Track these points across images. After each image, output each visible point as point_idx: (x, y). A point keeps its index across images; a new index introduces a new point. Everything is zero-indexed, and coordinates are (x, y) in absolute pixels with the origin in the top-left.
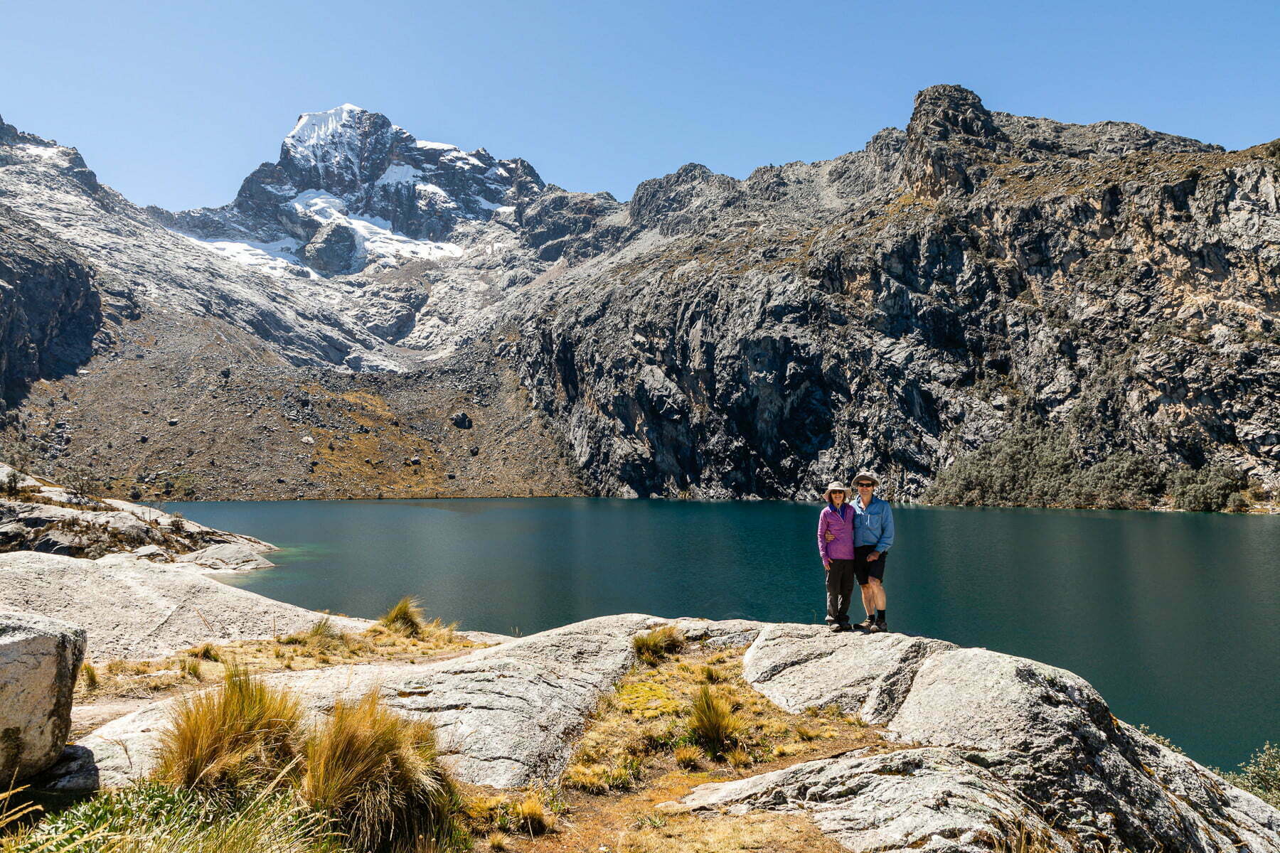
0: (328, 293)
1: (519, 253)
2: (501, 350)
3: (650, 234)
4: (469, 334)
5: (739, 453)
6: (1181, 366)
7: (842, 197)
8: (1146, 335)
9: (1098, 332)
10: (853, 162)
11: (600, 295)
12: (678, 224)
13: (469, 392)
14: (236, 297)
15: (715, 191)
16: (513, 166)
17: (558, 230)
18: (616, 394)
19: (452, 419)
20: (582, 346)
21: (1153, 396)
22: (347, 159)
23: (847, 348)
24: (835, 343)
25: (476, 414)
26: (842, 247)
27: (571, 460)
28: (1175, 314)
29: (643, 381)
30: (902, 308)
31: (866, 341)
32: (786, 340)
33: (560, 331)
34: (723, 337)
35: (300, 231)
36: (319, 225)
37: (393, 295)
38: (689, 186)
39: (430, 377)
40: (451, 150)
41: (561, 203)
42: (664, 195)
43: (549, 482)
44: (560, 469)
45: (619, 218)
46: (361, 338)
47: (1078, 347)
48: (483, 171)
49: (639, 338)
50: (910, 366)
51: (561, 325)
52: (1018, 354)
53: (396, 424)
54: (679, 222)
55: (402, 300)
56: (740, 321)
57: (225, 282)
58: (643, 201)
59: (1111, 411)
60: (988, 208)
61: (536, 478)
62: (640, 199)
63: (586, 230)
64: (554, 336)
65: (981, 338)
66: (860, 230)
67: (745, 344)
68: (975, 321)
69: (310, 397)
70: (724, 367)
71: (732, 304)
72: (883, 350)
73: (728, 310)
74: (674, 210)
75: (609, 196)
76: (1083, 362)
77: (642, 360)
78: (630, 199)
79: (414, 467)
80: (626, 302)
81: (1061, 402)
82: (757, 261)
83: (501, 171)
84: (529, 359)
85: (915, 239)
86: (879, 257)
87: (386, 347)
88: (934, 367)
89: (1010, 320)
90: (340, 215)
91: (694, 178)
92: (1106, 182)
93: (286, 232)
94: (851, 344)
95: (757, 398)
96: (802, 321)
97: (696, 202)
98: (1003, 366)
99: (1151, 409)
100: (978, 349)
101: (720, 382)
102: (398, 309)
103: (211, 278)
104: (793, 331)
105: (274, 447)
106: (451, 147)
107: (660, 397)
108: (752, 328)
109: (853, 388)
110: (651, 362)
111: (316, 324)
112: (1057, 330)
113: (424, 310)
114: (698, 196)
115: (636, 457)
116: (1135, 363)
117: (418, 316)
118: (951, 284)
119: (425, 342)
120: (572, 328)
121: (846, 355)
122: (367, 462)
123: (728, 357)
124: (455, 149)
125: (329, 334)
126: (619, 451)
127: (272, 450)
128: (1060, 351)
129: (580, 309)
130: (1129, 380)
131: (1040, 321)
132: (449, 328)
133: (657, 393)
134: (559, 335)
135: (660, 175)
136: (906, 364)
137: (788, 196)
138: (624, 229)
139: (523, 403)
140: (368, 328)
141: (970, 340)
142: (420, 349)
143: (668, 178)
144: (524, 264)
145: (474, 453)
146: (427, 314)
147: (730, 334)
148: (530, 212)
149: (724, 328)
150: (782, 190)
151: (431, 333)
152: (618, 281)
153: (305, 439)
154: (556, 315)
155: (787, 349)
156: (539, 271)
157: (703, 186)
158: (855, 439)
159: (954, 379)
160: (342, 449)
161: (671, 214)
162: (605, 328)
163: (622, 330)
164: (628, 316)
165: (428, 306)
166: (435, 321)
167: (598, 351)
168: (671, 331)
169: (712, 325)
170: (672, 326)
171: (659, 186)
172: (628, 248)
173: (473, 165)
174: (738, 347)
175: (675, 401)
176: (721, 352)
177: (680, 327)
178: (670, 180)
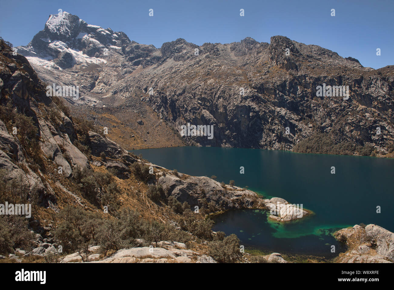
0: (67, 75)
1: (127, 63)
2: (143, 99)
3: (170, 60)
4: (116, 90)
6: (359, 122)
7: (236, 56)
8: (349, 113)
9: (337, 111)
10: (237, 45)
12: (180, 58)
16: (119, 34)
17: (139, 56)
18: (194, 117)
19: (137, 122)
20: (179, 102)
21: (352, 128)
22: (66, 30)
23: (267, 109)
24: (263, 108)
25: (144, 120)
26: (263, 81)
27: (179, 135)
28: (357, 109)
29: (203, 114)
30: (282, 100)
31: (273, 108)
32: (250, 106)
33: (170, 97)
34: (229, 104)
35: (54, 54)
36: (60, 52)
37: (88, 76)
38: (181, 45)
40: (99, 28)
41: (138, 47)
42: (172, 47)
43: (174, 142)
44: (176, 138)
45: (158, 54)
46: (81, 90)
47: (331, 114)
48: (110, 35)
49: (200, 102)
50: (286, 115)
51: (170, 95)
52: (314, 114)
53: (122, 124)
55: (91, 77)
56: (235, 100)
57: (41, 74)
58: (166, 49)
59: (342, 131)
60: (305, 75)
61: (170, 141)
62: (164, 48)
63: (147, 57)
64: (168, 98)
65: (304, 109)
66: (266, 76)
67: (237, 107)
68: (302, 105)
69: (94, 117)
70: (231, 112)
71: (231, 95)
72: (279, 111)
73: (230, 96)
74: (177, 53)
75: (153, 46)
76: (333, 118)
77: (202, 108)
78: (160, 47)
79: (133, 138)
80: (193, 90)
81: (327, 127)
82: (233, 81)
83: (115, 35)
84: (156, 104)
85: (285, 81)
86: (276, 86)
87: (88, 93)
88: (293, 116)
89: (312, 105)
90: (66, 49)
91: (182, 43)
92: (338, 74)
93: (49, 54)
94: (268, 109)
95: (241, 121)
96: (253, 101)
97: (185, 51)
98: (310, 117)
99: (351, 131)
100: (304, 112)
101: (229, 116)
102: (91, 81)
104: (251, 104)
106: (99, 27)
108: (239, 102)
109: (270, 121)
110: (204, 109)
112: (326, 109)
113: (98, 81)
114: (184, 49)
116: (348, 120)
117: (97, 83)
118: (295, 94)
119: (101, 91)
120: (174, 96)
121: (267, 111)
122: (120, 137)
123: (232, 110)
124: (101, 28)
128: (327, 115)
129: (176, 90)
130: (346, 124)
131: (320, 107)
132: (108, 87)
133: (208, 118)
134: (170, 98)
135: (170, 41)
136: (285, 115)
137: (221, 55)
138: (161, 57)
139: (157, 117)
140: (82, 87)
141: (301, 109)
142: (99, 93)
143: (173, 42)
144: (129, 67)
145: (148, 133)
146: (99, 82)
147: (232, 103)
148: (127, 49)
149: (229, 101)
150: (218, 53)
151: (102, 88)
155: (249, 109)
156: (134, 69)
157: (185, 46)
158: (271, 133)
159: (298, 120)
161: (176, 54)
162: (186, 97)
163: (193, 98)
164: (195, 94)
165: (99, 79)
166: (102, 84)
167: (185, 104)
168: (211, 100)
169: (225, 100)
170: (211, 99)
171: (170, 45)
172: (164, 64)
173: (107, 33)
174: (235, 107)
175: (214, 120)
176: (229, 108)
177: (214, 100)
178: (174, 43)
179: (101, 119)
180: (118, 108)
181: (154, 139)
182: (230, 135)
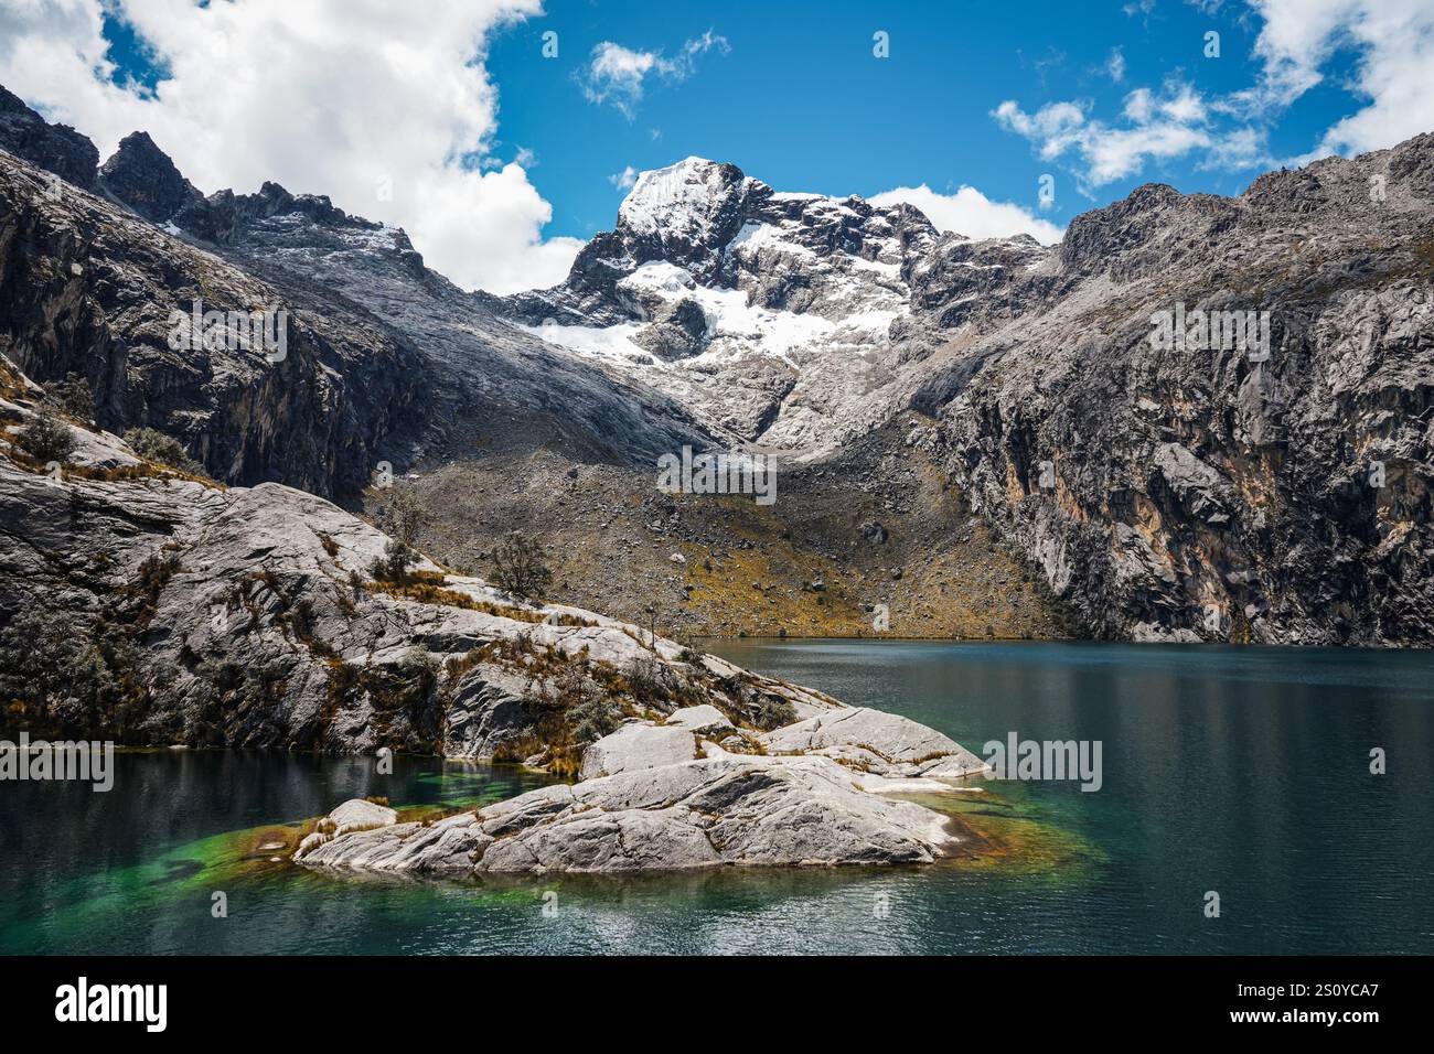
0: (676, 383)
1: (911, 320)
2: (915, 438)
3: (1097, 282)
4: (853, 426)
5: (1344, 572)
11: (1069, 349)
12: (1137, 264)
13: (877, 494)
14: (574, 387)
15: (1190, 216)
16: (896, 213)
17: (963, 286)
18: (1114, 489)
19: (860, 531)
20: (1050, 424)
22: (693, 221)
25: (891, 524)
27: (1042, 587)
29: (1160, 468)
32: (1427, 387)
33: (1012, 404)
34: (1301, 393)
35: (641, 310)
36: (660, 301)
37: (753, 382)
38: (1148, 214)
39: (822, 476)
40: (814, 201)
41: (963, 253)
42: (1112, 229)
43: (1012, 618)
44: (1025, 599)
45: (1046, 267)
46: (717, 436)
48: (857, 223)
49: (1147, 404)
51: (1013, 396)
53: (786, 537)
54: (1139, 262)
55: (763, 387)
56: (1333, 366)
57: (561, 371)
58: (1081, 240)
61: (993, 611)
62: (1077, 237)
63: (999, 284)
64: (1003, 412)
67: (1348, 400)
69: (675, 503)
70: (1309, 439)
71: (1315, 344)
73: (1308, 351)
74: (1129, 248)
75: (1028, 239)
77: (1155, 436)
78: (1060, 240)
79: (817, 595)
80: (1117, 356)
82: (1341, 279)
83: (880, 220)
84: (961, 447)
87: (747, 445)
90: (687, 290)
91: (1155, 203)
93: (625, 313)
97: (1162, 235)
102: (758, 399)
103: (546, 367)
105: (637, 566)
106: (817, 196)
107: (1191, 490)
108: (1359, 376)
110: (1168, 438)
111: (662, 421)
113: (790, 398)
114: (1164, 225)
115: (1152, 581)
117: (784, 406)
119: (795, 439)
120: (1030, 398)
122: (755, 587)
123: (1318, 423)
124: (821, 199)
125: (680, 431)
126: (1122, 573)
127: (635, 571)
129: (1041, 372)
132: (824, 419)
133: (1186, 484)
134: (1011, 410)
135: (1103, 205)
137: (1330, 203)
138: (1054, 279)
139: (955, 508)
140: (724, 423)
142: (788, 446)
143: (1115, 207)
144: (918, 334)
145: (895, 577)
146: (794, 404)
147: (1317, 387)
148: (923, 268)
149: (1302, 380)
150: (1317, 194)
151: (802, 428)
152: (1097, 331)
153: (673, 557)
154: (1001, 383)
156: (939, 342)
157: (1170, 211)
160: (721, 570)
161: (1123, 253)
162: (1084, 395)
163: (1115, 395)
164: (1124, 374)
165: (798, 393)
166: (806, 411)
167: (1076, 429)
168: (1203, 390)
169: (1278, 377)
170: (1205, 382)
171: (1103, 219)
172: (1065, 303)
173: (845, 216)
174: (1334, 407)
175: (1218, 495)
176: (1300, 416)
177: (1218, 385)
178: (1118, 209)
179: (700, 513)
180: (793, 476)
181: (913, 604)
182: (1308, 571)
